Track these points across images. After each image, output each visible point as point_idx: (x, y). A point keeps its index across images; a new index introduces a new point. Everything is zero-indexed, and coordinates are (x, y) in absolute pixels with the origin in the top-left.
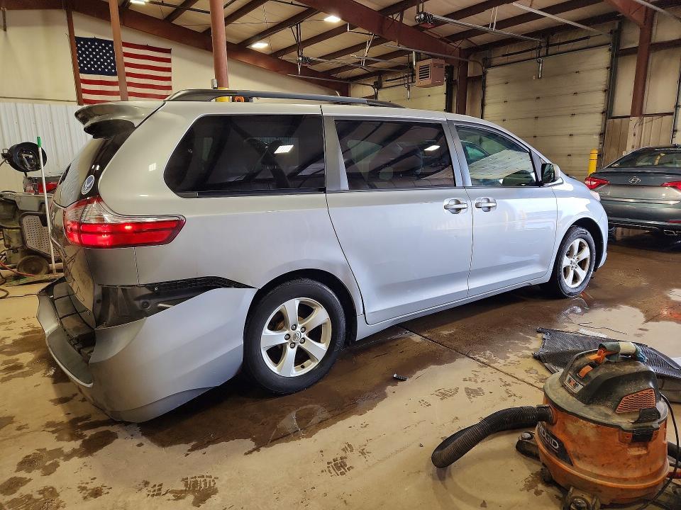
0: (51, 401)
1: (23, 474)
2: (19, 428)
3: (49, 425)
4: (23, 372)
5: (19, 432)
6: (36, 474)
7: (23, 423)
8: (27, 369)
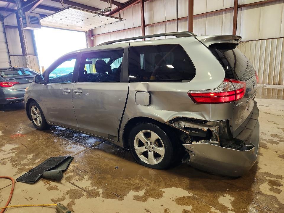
0: (263, 156)
1: (278, 142)
2: (277, 152)
3: (267, 149)
4: (270, 177)
5: (277, 151)
6: (275, 140)
7: (276, 153)
8: (267, 178)
